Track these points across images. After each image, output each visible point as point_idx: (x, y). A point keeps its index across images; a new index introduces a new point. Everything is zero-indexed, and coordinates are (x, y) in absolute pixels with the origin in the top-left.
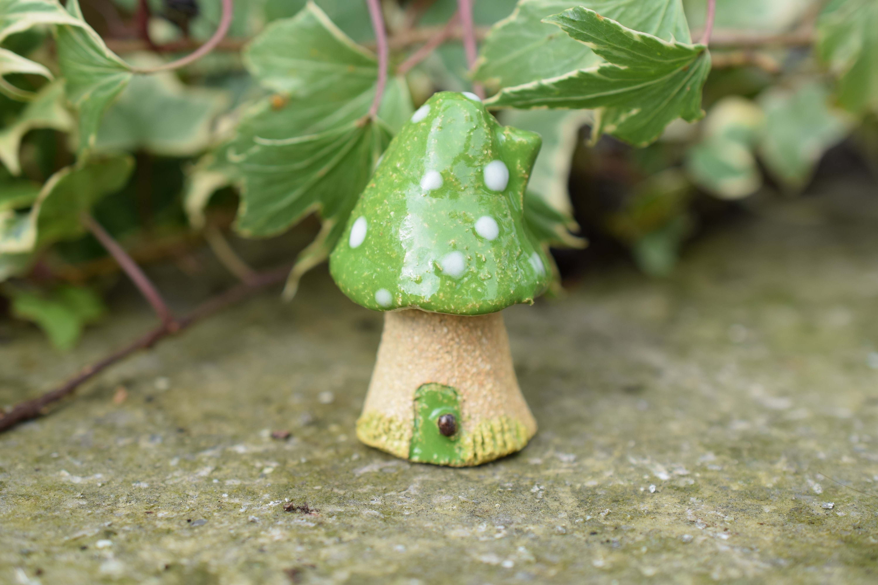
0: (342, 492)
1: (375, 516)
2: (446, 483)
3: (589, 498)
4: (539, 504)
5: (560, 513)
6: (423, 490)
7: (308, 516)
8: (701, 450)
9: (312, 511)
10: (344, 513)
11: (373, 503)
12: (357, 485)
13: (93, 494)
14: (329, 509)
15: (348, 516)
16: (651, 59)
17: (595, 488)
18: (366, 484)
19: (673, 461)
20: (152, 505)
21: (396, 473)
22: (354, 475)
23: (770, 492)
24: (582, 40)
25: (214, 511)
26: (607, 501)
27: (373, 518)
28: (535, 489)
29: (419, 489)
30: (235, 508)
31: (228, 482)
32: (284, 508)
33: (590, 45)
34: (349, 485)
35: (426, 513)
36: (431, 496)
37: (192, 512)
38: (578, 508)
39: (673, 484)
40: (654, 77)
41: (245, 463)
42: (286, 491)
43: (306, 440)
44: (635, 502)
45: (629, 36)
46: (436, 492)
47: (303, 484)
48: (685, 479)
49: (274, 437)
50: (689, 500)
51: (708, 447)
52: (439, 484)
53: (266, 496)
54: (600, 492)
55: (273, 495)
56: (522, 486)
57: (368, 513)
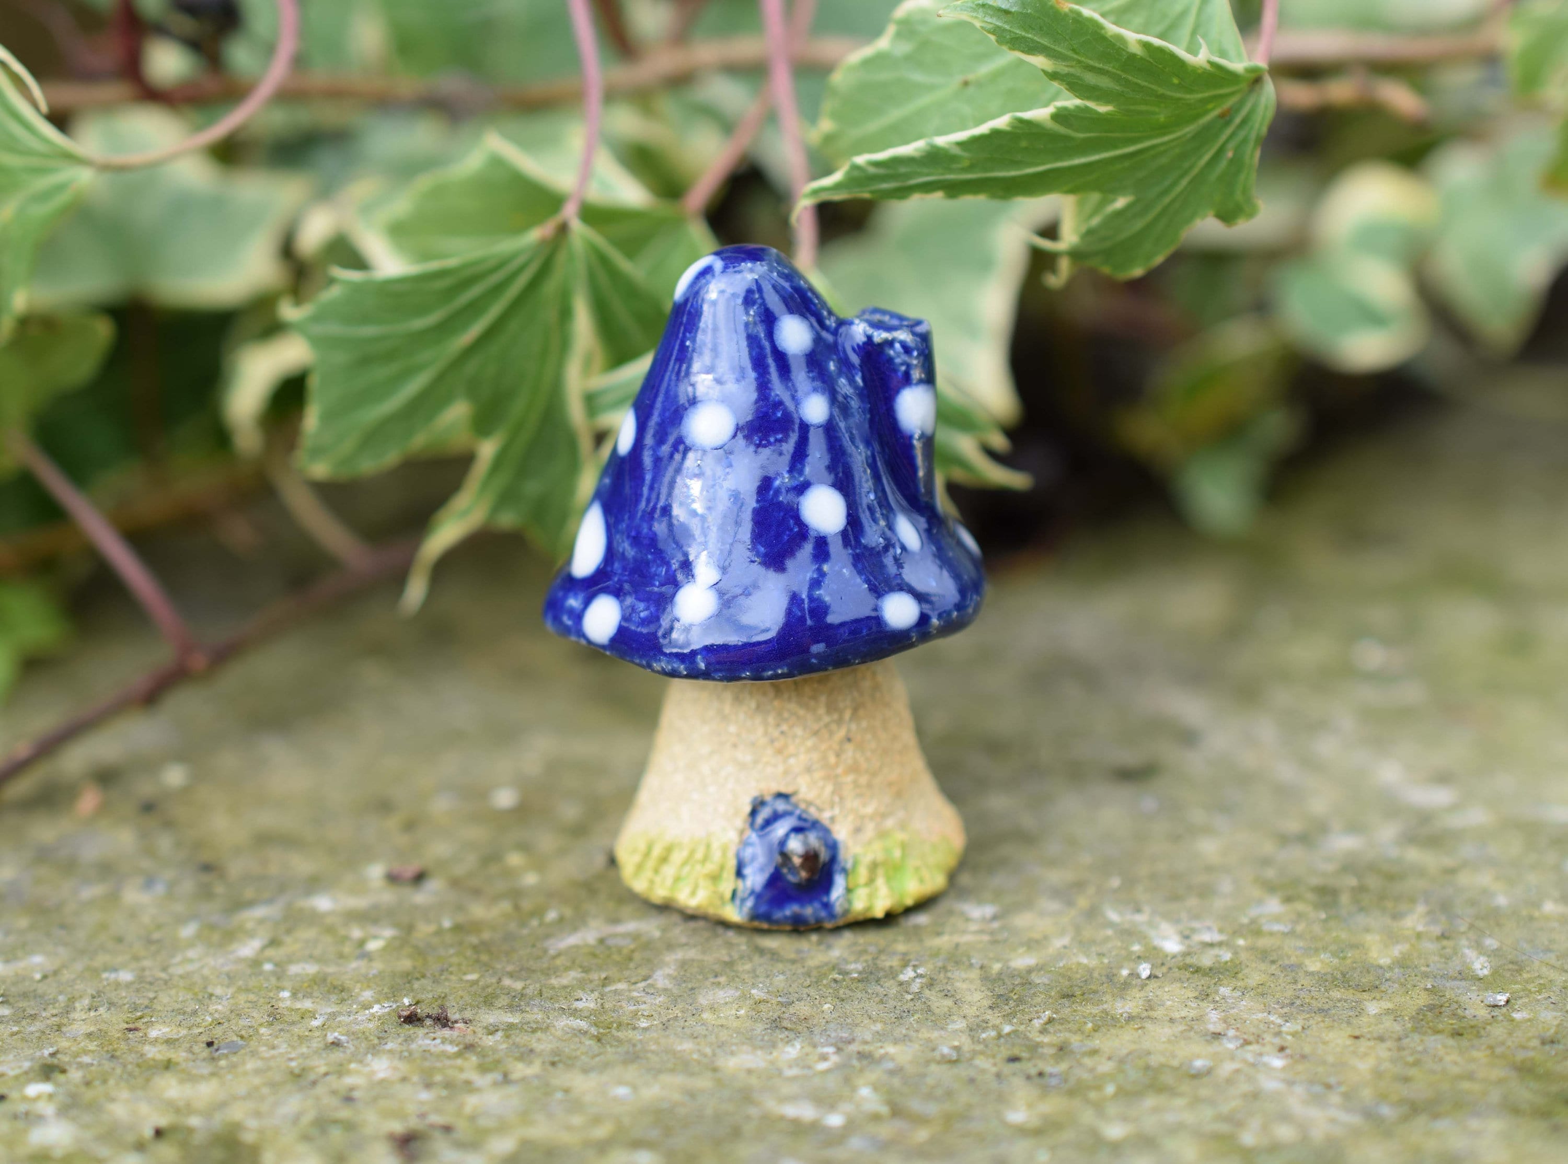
0: (518, 985)
1: (580, 1031)
2: (730, 964)
3: (1015, 991)
4: (912, 1004)
5: (954, 1022)
6: (680, 980)
7: (446, 1032)
8: (1256, 892)
9: (456, 1022)
10: (520, 1026)
11: (580, 1005)
12: (549, 972)
13: (25, 995)
14: (491, 1017)
15: (526, 1031)
16: (1161, 91)
17: (1030, 971)
18: (567, 969)
19: (1197, 917)
20: (139, 1014)
21: (632, 946)
22: (545, 951)
23: (1383, 975)
24: (1023, 52)
25: (261, 1025)
26: (1050, 997)
27: (575, 1035)
28: (909, 974)
29: (675, 978)
30: (302, 1018)
31: (294, 969)
32: (400, 1017)
33: (1040, 61)
34: (534, 971)
35: (682, 1023)
36: (696, 991)
37: (217, 1027)
38: (990, 1011)
39: (1189, 960)
40: (1163, 129)
41: (330, 930)
42: (407, 985)
43: (455, 883)
44: (1108, 997)
45: (1118, 44)
46: (708, 983)
47: (442, 971)
48: (1216, 951)
49: (393, 878)
50: (1217, 992)
51: (1271, 888)
52: (717, 967)
53: (367, 995)
54: (1036, 979)
55: (380, 992)
56: (882, 969)
57: (567, 1025)
